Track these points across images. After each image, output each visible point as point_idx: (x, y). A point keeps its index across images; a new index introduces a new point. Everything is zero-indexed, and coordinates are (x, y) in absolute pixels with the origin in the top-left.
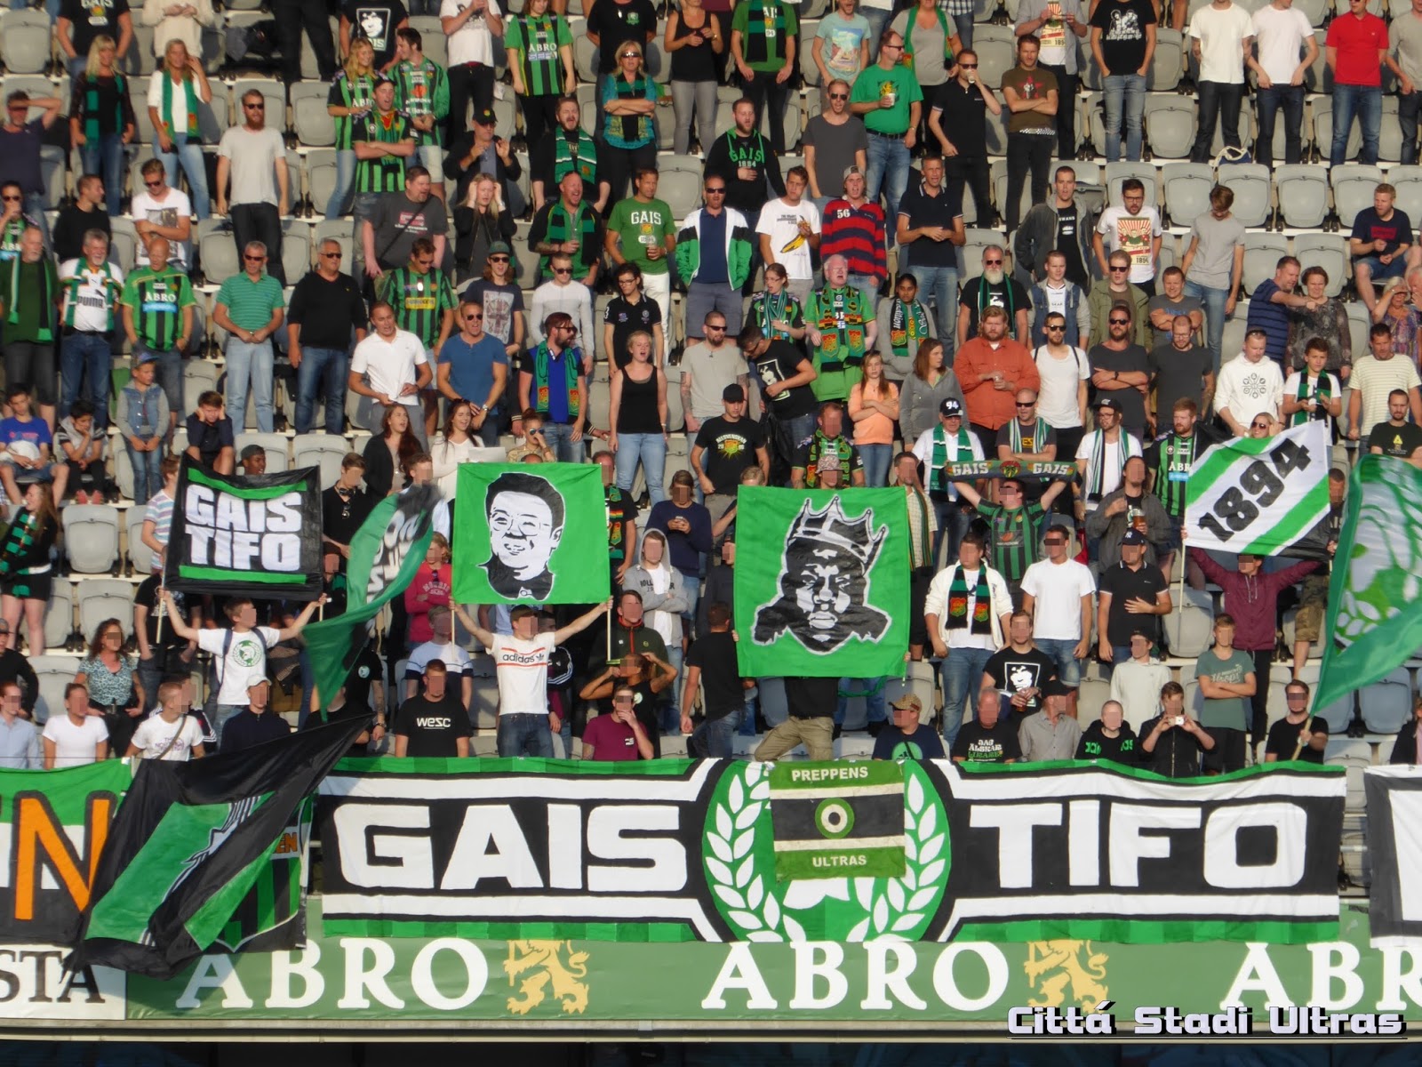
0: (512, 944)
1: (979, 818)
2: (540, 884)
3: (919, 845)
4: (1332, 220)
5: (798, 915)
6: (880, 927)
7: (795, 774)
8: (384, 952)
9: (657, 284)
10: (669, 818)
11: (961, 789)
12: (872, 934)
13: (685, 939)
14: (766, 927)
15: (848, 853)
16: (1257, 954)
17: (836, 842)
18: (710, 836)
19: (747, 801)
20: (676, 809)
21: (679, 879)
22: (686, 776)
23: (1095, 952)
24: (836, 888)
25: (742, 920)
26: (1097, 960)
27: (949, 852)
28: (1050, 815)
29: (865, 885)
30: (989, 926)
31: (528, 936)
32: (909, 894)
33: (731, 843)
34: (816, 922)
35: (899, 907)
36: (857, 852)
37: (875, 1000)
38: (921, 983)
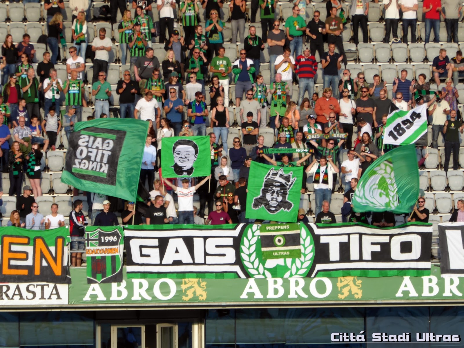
0: (183, 280)
1: (323, 240)
2: (192, 262)
3: (305, 248)
4: (426, 60)
5: (269, 270)
6: (294, 273)
7: (267, 228)
8: (145, 283)
9: (224, 83)
10: (230, 242)
11: (317, 231)
12: (291, 275)
13: (235, 278)
14: (259, 274)
15: (284, 251)
16: (407, 280)
17: (280, 248)
18: (242, 247)
19: (253, 236)
20: (232, 239)
21: (233, 260)
22: (235, 229)
23: (358, 280)
24: (280, 262)
25: (252, 271)
26: (359, 282)
27: (314, 250)
28: (345, 239)
29: (289, 261)
30: (327, 273)
31: (188, 278)
32: (302, 263)
33: (249, 249)
34: (275, 272)
35: (299, 267)
36: (287, 251)
37: (292, 295)
38: (306, 290)
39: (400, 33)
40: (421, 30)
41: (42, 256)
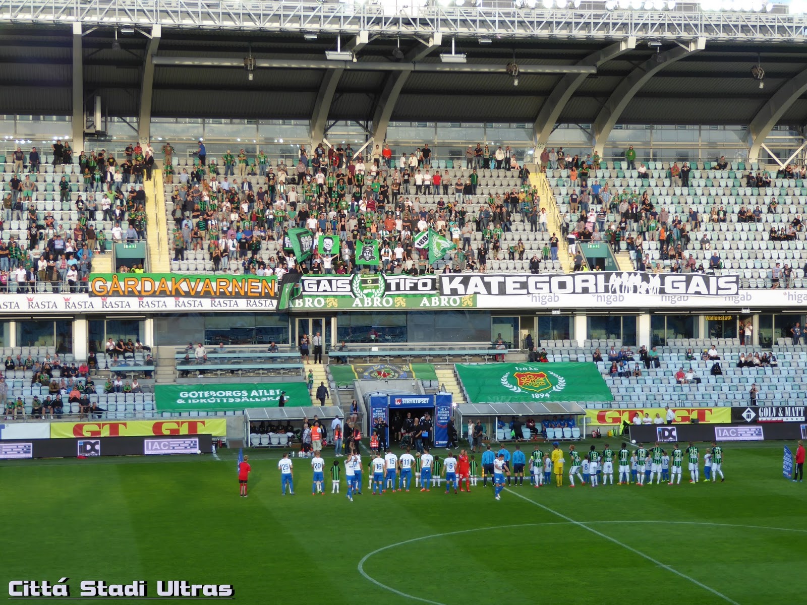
0: (327, 298)
1: (388, 281)
2: (331, 291)
3: (381, 285)
4: (434, 203)
5: (365, 294)
6: (376, 295)
7: (364, 276)
8: (311, 299)
9: (345, 212)
10: (348, 282)
11: (386, 278)
12: (375, 297)
13: (350, 298)
14: (361, 296)
16: (425, 299)
17: (370, 285)
18: (353, 284)
19: (358, 280)
21: (349, 290)
22: (350, 276)
23: (404, 298)
24: (370, 291)
25: (357, 295)
26: (404, 300)
27: (385, 286)
28: (398, 281)
29: (374, 290)
30: (390, 295)
31: (330, 297)
32: (379, 291)
33: (356, 285)
34: (367, 295)
35: (378, 293)
36: (372, 286)
37: (375, 305)
38: (381, 303)
39: (423, 191)
40: (432, 190)
41: (265, 287)
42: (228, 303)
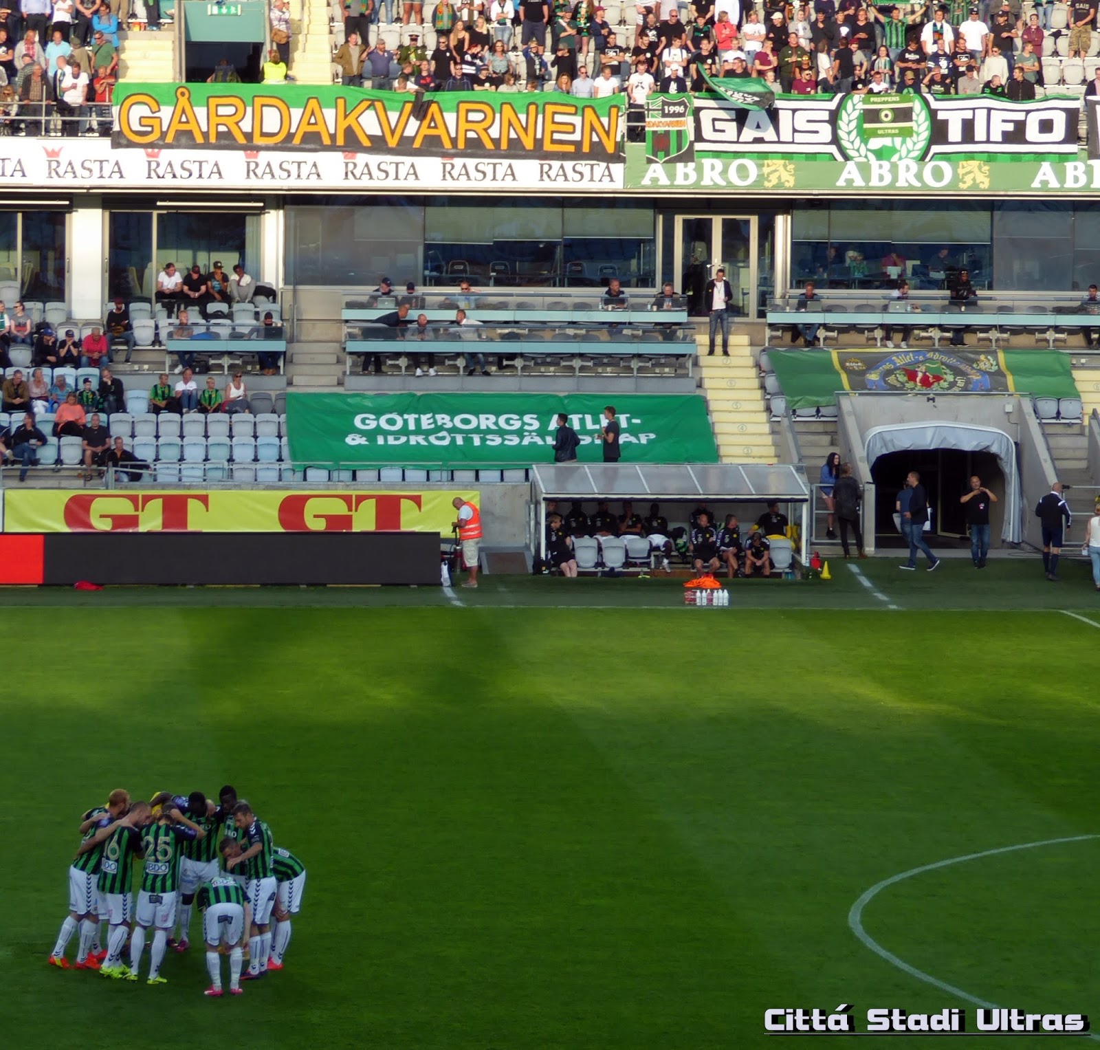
0: (766, 162)
1: (941, 116)
2: (777, 140)
3: (919, 126)
5: (873, 152)
6: (904, 155)
7: (872, 99)
8: (718, 163)
10: (826, 116)
11: (934, 105)
12: (900, 159)
13: (830, 160)
14: (860, 156)
15: (892, 128)
16: (1046, 166)
17: (887, 124)
18: (840, 122)
19: (854, 110)
20: (827, 112)
21: (829, 138)
22: (831, 100)
23: (985, 165)
24: (887, 141)
25: (851, 153)
26: (986, 168)
27: (930, 128)
28: (968, 115)
29: (898, 140)
30: (945, 156)
31: (772, 159)
32: (915, 144)
33: (848, 125)
34: (880, 154)
35: (911, 148)
36: (895, 128)
37: (901, 183)
38: (919, 176)
41: (593, 129)
42: (489, 170)
